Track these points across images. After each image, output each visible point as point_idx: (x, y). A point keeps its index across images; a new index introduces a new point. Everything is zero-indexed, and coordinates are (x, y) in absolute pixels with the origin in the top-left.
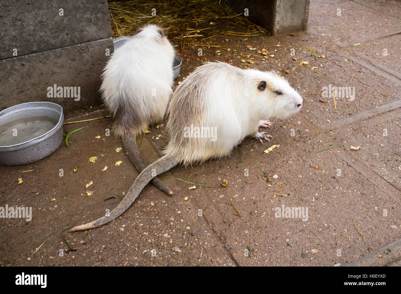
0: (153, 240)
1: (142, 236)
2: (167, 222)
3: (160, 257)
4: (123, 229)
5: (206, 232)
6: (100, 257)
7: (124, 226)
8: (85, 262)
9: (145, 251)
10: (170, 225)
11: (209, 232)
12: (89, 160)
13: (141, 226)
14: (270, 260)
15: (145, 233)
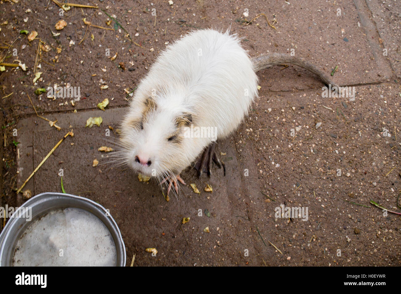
0: (301, 141)
1: (292, 149)
2: (281, 124)
3: (321, 140)
4: (278, 165)
5: (301, 96)
6: (307, 191)
7: (273, 163)
8: (310, 205)
9: (312, 151)
10: (286, 122)
11: (302, 95)
12: (143, 181)
13: (279, 148)
14: (345, 63)
15: (290, 146)
